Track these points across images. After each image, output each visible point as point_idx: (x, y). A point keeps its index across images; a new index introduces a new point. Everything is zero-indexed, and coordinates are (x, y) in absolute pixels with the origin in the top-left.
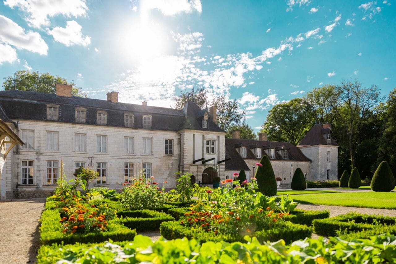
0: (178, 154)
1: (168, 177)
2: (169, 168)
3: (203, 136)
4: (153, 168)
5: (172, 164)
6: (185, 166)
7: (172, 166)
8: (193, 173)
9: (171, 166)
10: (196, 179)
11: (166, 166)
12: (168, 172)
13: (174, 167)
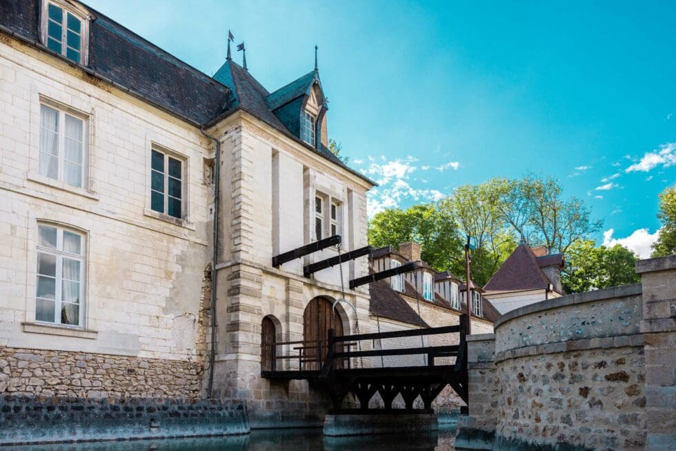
0: (208, 225)
1: (166, 310)
2: (168, 275)
3: (306, 169)
4: (92, 257)
5: (182, 260)
6: (243, 268)
7: (183, 268)
8: (272, 306)
9: (177, 268)
10: (284, 331)
11: (155, 263)
12: (164, 290)
13: (188, 271)
